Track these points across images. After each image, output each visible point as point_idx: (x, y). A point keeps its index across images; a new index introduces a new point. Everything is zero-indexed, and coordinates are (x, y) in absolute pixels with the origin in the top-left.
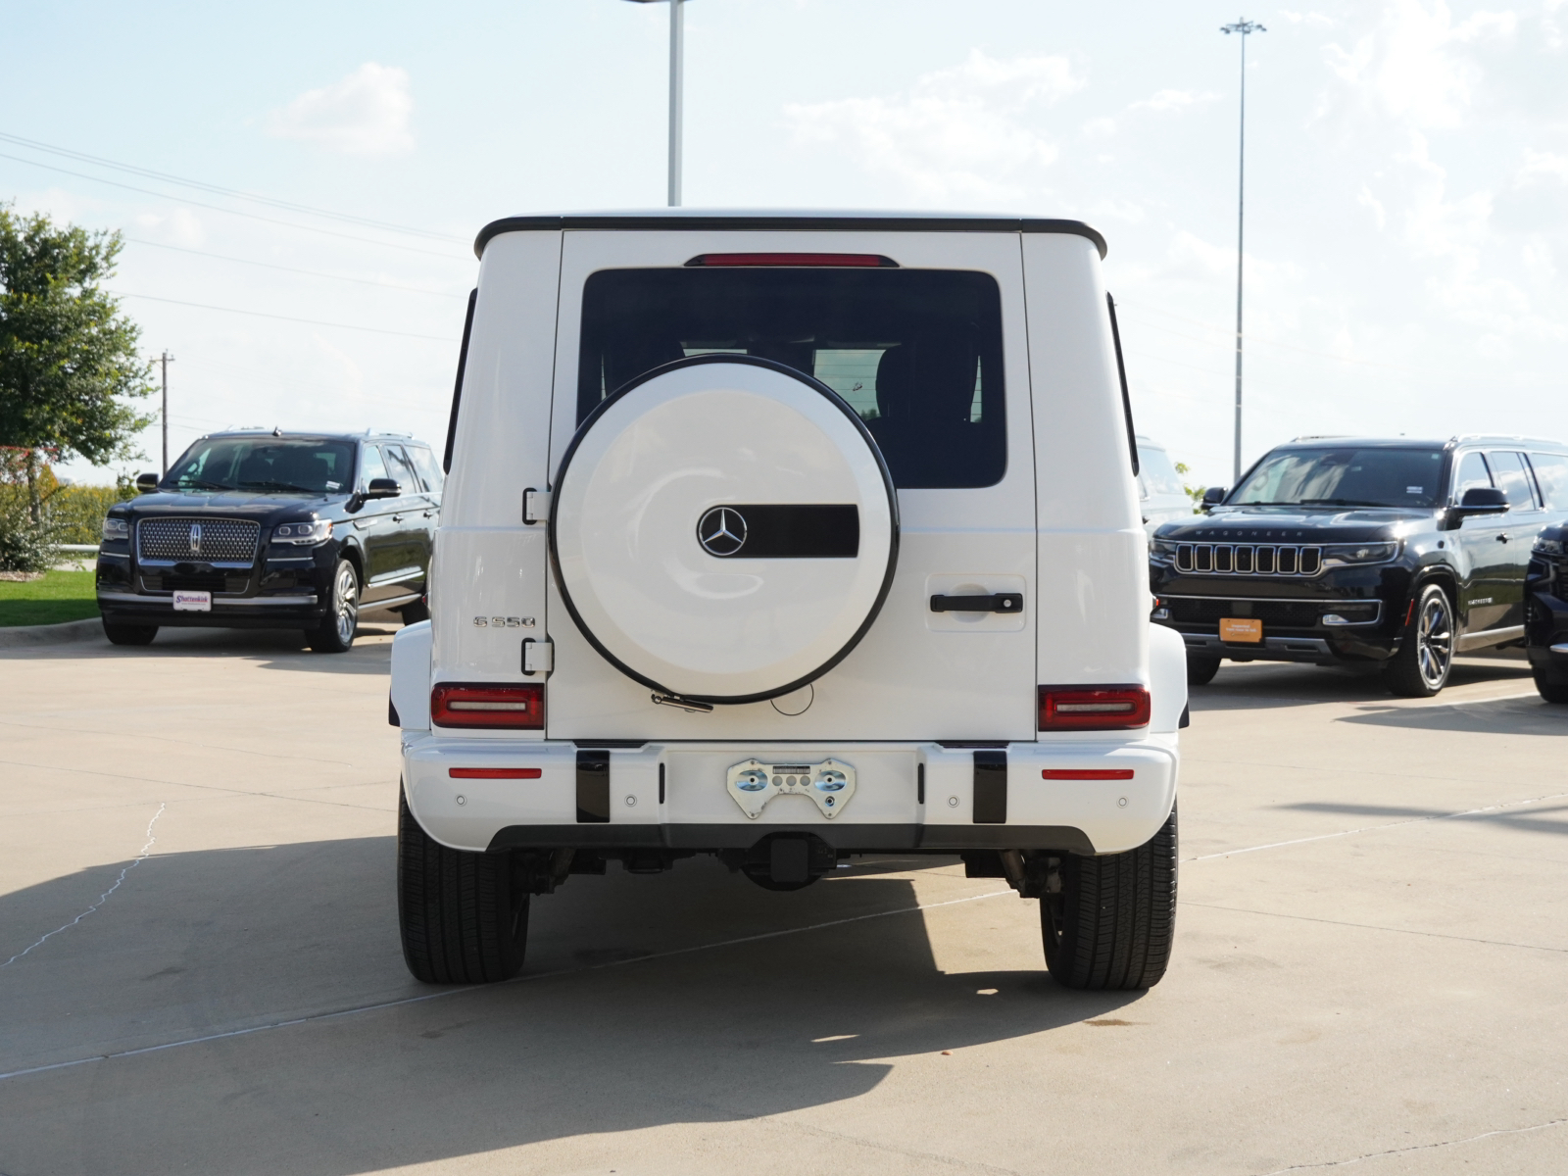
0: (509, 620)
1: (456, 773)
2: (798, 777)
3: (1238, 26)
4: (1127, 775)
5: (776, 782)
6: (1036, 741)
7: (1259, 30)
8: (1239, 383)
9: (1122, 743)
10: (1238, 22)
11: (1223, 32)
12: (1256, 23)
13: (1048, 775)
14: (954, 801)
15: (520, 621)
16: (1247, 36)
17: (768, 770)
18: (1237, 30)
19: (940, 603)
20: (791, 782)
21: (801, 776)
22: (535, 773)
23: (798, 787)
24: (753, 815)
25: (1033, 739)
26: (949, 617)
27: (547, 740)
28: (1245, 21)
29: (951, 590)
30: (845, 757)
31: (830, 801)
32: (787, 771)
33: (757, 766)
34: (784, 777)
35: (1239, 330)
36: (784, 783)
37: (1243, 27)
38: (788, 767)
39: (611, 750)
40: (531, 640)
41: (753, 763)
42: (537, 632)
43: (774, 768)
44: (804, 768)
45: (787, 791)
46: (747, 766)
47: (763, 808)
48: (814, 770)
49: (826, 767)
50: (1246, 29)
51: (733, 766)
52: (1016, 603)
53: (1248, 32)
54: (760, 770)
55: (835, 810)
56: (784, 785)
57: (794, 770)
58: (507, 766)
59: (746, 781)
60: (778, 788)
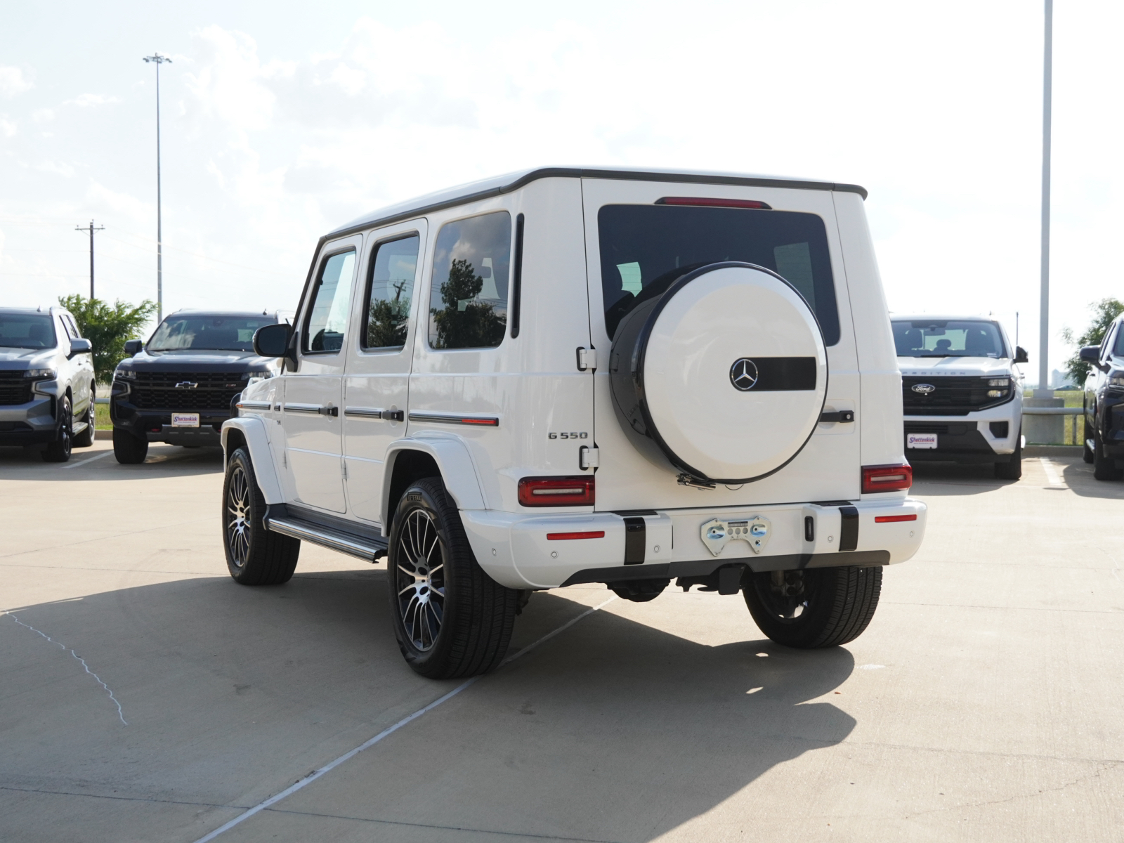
0: (572, 434)
1: (551, 537)
2: (742, 529)
3: (154, 58)
4: (914, 517)
5: (730, 532)
6: (865, 499)
7: (168, 62)
8: (159, 275)
10: (154, 56)
11: (145, 61)
12: (166, 57)
13: (878, 520)
14: (830, 539)
15: (578, 435)
16: (159, 64)
17: (725, 525)
18: (153, 61)
20: (738, 533)
21: (743, 527)
22: (600, 534)
23: (742, 535)
24: (717, 554)
25: (863, 498)
27: (594, 512)
28: (159, 56)
30: (765, 514)
31: (757, 543)
32: (735, 525)
33: (718, 523)
34: (734, 529)
35: (159, 240)
36: (734, 533)
37: (157, 59)
38: (736, 523)
39: (642, 517)
40: (586, 447)
41: (716, 521)
42: (589, 442)
43: (729, 523)
44: (744, 523)
45: (735, 537)
46: (713, 524)
47: (722, 549)
48: (750, 524)
49: (756, 522)
50: (159, 60)
51: (704, 524)
52: (851, 416)
53: (160, 62)
54: (720, 526)
55: (760, 548)
56: (734, 535)
57: (739, 524)
58: (583, 531)
59: (718, 532)
60: (731, 536)
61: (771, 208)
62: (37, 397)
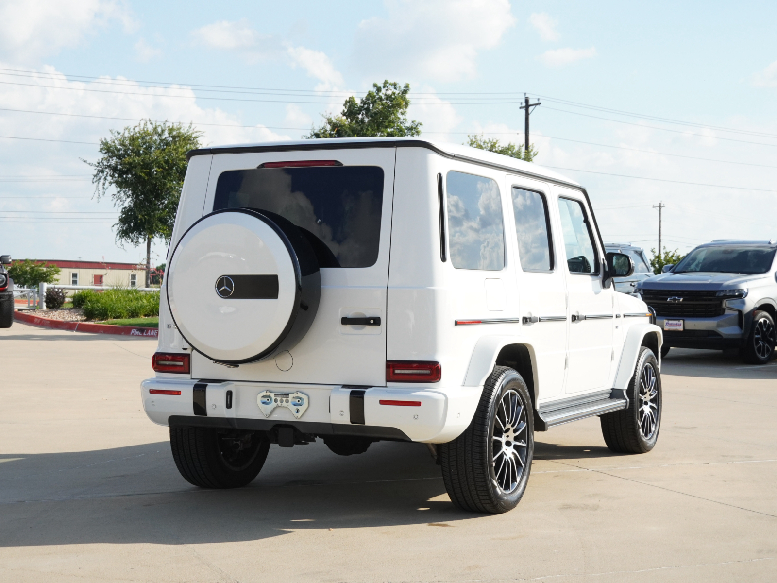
1: (152, 391)
2: (284, 399)
4: (418, 404)
5: (276, 401)
6: (386, 387)
9: (423, 389)
13: (382, 402)
14: (342, 413)
17: (272, 395)
19: (346, 321)
20: (282, 401)
21: (286, 399)
22: (178, 393)
23: (284, 404)
24: (267, 416)
25: (385, 385)
26: (349, 328)
27: (192, 379)
29: (350, 315)
30: (304, 391)
31: (297, 411)
32: (280, 396)
33: (268, 394)
34: (279, 399)
38: (280, 395)
39: (209, 384)
41: (266, 392)
43: (275, 394)
44: (287, 395)
45: (280, 405)
46: (264, 394)
47: (271, 412)
48: (291, 396)
49: (295, 395)
51: (259, 393)
52: (377, 321)
54: (269, 395)
55: (299, 415)
56: (279, 403)
57: (283, 396)
58: (164, 389)
59: (265, 400)
60: (276, 404)
61: (342, 165)
62: (727, 312)
